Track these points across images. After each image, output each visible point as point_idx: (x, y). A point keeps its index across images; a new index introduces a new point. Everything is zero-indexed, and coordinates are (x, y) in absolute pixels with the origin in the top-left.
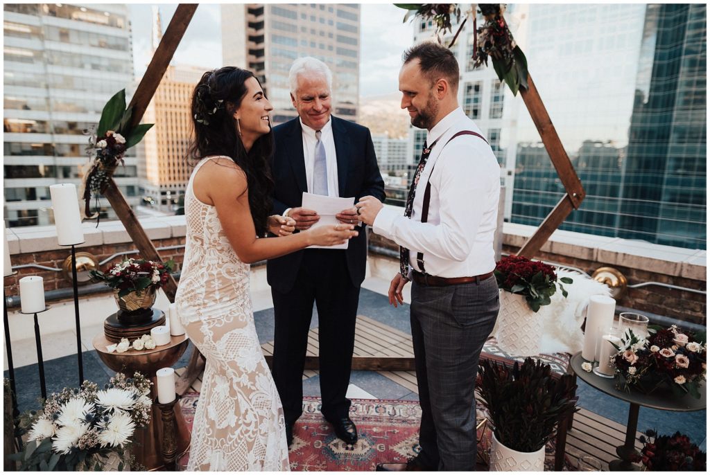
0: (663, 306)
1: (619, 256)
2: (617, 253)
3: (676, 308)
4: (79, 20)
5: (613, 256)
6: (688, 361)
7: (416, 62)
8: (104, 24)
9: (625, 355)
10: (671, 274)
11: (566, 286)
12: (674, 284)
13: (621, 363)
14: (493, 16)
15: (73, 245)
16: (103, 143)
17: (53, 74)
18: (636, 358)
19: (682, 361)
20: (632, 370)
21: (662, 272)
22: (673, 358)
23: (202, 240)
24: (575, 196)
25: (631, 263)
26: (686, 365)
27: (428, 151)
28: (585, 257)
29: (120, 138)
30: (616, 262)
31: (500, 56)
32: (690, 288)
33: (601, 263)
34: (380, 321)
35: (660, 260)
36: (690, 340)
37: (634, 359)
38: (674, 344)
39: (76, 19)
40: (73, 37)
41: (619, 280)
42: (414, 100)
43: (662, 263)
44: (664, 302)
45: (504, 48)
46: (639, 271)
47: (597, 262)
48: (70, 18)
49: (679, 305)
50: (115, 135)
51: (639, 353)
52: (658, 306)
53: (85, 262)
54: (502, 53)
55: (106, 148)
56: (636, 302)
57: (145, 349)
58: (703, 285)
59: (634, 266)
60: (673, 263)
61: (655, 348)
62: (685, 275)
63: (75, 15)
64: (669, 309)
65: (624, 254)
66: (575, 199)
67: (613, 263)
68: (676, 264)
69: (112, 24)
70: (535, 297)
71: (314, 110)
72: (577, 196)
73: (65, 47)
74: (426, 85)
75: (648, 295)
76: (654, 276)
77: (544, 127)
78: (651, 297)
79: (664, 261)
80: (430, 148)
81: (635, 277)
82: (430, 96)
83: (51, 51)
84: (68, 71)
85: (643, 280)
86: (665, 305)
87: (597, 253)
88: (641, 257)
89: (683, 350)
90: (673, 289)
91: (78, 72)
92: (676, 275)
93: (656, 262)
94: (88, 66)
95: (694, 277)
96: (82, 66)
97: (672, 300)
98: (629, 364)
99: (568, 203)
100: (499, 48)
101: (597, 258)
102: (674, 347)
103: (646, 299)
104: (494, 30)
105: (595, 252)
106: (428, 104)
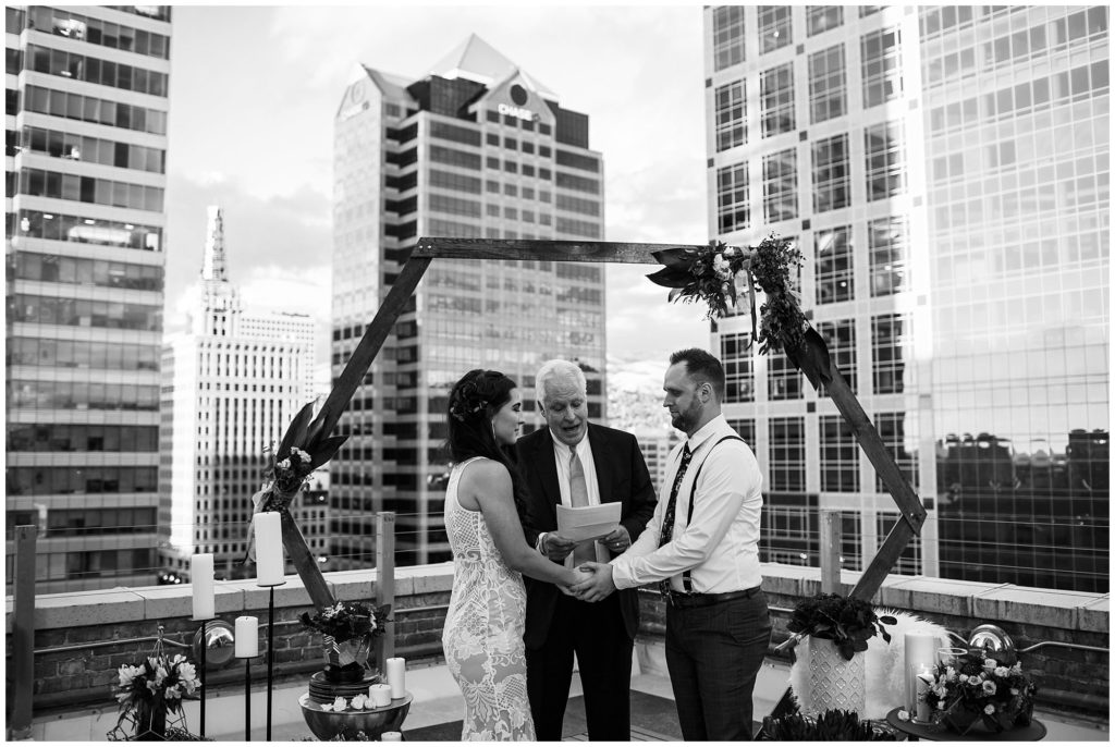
0: (1066, 677)
1: (1000, 605)
2: (997, 602)
3: (1082, 678)
4: (83, 241)
5: (992, 606)
6: (994, 687)
7: (683, 364)
8: (122, 245)
9: (934, 689)
10: (1067, 627)
11: (889, 628)
12: (1074, 643)
13: (931, 699)
14: (777, 294)
15: (272, 586)
16: (286, 463)
17: (22, 338)
18: (945, 690)
19: (989, 687)
20: (941, 704)
21: (1055, 625)
22: (981, 685)
23: (478, 553)
24: (913, 517)
25: (1017, 616)
26: (993, 692)
27: (688, 456)
28: (956, 612)
29: (305, 456)
30: (998, 615)
31: (790, 340)
32: (1093, 645)
33: (980, 619)
34: (656, 731)
35: (1051, 608)
36: (999, 664)
37: (942, 692)
38: (983, 670)
39: (75, 240)
40: (66, 270)
41: (1003, 642)
42: (678, 400)
43: (1054, 611)
44: (1067, 670)
45: (793, 331)
46: (1029, 626)
47: (973, 618)
48: (65, 238)
49: (1084, 672)
50: (299, 452)
51: (948, 685)
52: (1060, 677)
53: (222, 635)
54: (791, 337)
55: (290, 468)
56: (1031, 675)
57: (365, 708)
58: (1104, 638)
59: (1020, 619)
60: (1067, 610)
61: (964, 677)
62: (1083, 626)
63: (74, 232)
64: (1074, 680)
65: (1006, 602)
66: (914, 521)
67: (993, 617)
68: (1071, 611)
69: (136, 243)
70: (841, 637)
71: (567, 421)
72: (916, 517)
73: (49, 290)
74: (691, 387)
75: (1046, 662)
76: (1048, 631)
77: (859, 425)
78: (1048, 663)
79: (1056, 608)
80: (692, 454)
81: (1025, 637)
82: (695, 397)
83: (23, 296)
84: (49, 332)
85: (1034, 640)
86: (1069, 674)
87: (972, 604)
88: (1028, 605)
89: (992, 677)
90: (1073, 648)
91: (66, 333)
92: (1073, 627)
93: (1047, 611)
94: (85, 321)
95: (1094, 629)
96: (74, 322)
97: (1073, 666)
98: (938, 699)
99: (905, 527)
100: (788, 332)
101: (973, 612)
102: (982, 674)
103: (1043, 669)
104: (779, 311)
105: (969, 602)
106: (692, 405)
